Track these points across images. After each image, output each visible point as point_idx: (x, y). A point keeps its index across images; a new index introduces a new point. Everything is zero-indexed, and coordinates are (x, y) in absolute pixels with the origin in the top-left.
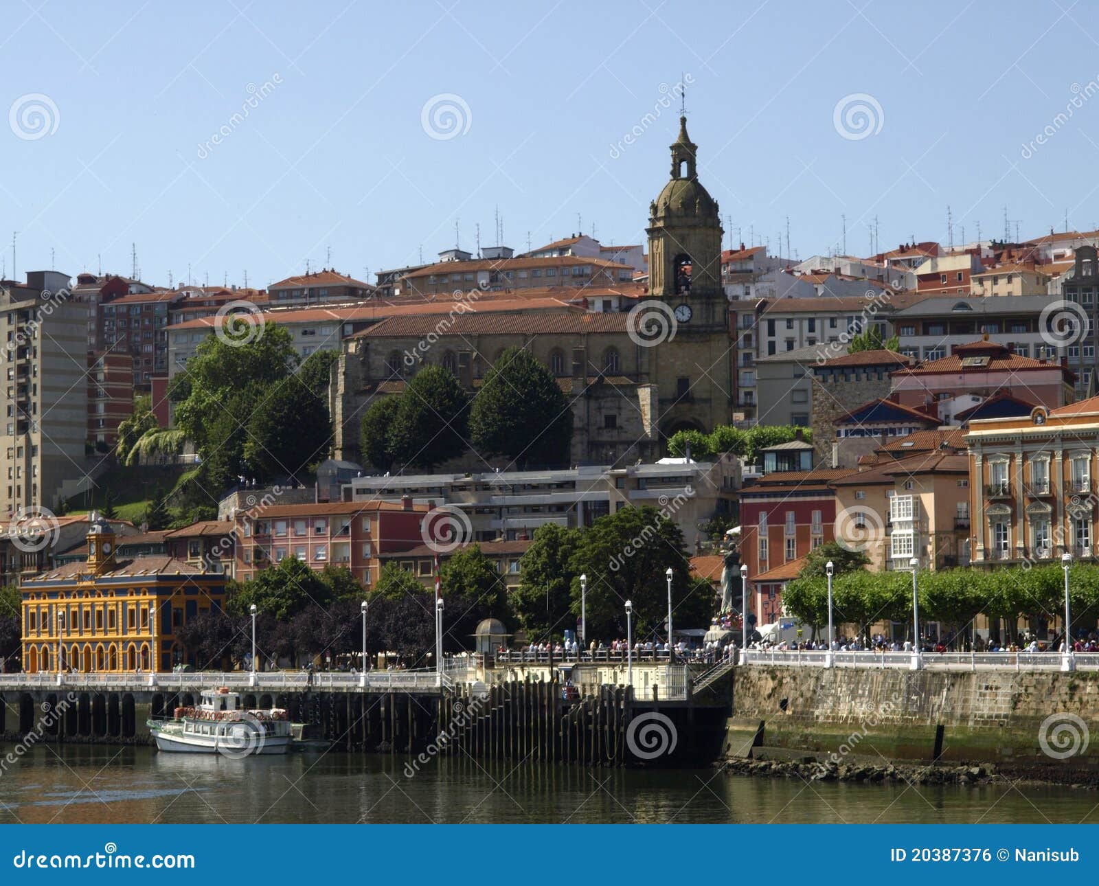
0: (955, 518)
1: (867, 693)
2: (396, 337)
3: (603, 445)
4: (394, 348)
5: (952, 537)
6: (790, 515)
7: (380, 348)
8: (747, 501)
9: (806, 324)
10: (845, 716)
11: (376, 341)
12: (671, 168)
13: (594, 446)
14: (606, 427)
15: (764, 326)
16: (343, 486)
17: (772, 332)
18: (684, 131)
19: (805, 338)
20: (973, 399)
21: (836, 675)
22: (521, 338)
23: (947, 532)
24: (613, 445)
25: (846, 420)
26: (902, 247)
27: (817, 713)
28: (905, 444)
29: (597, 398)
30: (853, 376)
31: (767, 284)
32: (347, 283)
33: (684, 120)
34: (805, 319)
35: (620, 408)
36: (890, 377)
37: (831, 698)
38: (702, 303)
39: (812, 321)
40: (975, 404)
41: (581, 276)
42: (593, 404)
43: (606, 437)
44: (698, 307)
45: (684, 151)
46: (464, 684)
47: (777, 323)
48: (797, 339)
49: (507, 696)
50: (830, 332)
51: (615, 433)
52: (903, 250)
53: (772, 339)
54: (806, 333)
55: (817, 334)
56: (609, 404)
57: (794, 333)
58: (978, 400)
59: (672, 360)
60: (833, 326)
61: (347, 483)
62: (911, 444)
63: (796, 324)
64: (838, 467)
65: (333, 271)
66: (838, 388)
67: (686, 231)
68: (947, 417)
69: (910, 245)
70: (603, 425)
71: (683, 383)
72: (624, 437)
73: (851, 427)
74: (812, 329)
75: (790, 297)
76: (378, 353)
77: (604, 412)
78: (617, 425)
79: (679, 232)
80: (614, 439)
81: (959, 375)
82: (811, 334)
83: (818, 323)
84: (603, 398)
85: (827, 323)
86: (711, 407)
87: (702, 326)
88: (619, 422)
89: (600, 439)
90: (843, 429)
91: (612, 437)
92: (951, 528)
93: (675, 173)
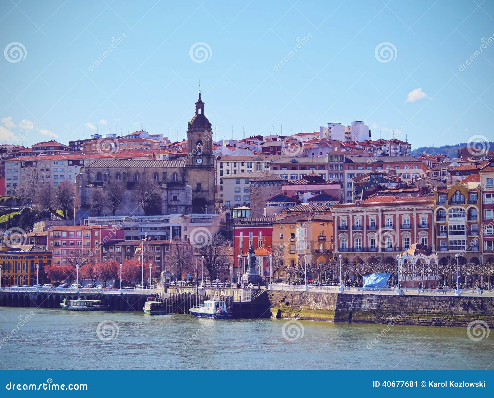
0: (319, 237)
1: (321, 301)
2: (99, 167)
3: (172, 206)
4: (99, 171)
5: (318, 243)
6: (251, 233)
7: (93, 171)
8: (236, 228)
9: (233, 164)
10: (313, 308)
11: (92, 169)
12: (195, 111)
13: (169, 206)
14: (174, 200)
15: (219, 165)
16: (85, 220)
17: (221, 167)
18: (200, 98)
19: (233, 169)
20: (312, 194)
21: (308, 294)
22: (143, 168)
23: (316, 241)
24: (176, 206)
25: (269, 201)
26: (250, 137)
27: (301, 307)
28: (291, 209)
29: (170, 190)
30: (264, 185)
31: (219, 150)
32: (60, 145)
33: (200, 94)
34: (240, 163)
35: (178, 194)
36: (281, 185)
37: (306, 302)
38: (206, 158)
39: (235, 163)
40: (313, 196)
41: (147, 145)
42: (169, 192)
43: (173, 203)
44: (205, 159)
45: (200, 105)
46: (160, 294)
47: (223, 164)
48: (230, 169)
49: (179, 298)
50: (241, 167)
51: (176, 202)
52: (251, 138)
53: (222, 169)
54: (233, 168)
55: (237, 168)
56: (174, 192)
57: (229, 167)
58: (313, 194)
59: (195, 177)
60: (242, 165)
61: (86, 219)
62: (293, 209)
63: (230, 164)
64: (267, 217)
65: (54, 141)
66: (259, 189)
67: (201, 133)
68: (302, 200)
69: (253, 136)
70: (173, 199)
71: (199, 185)
72: (180, 203)
73: (271, 203)
74: (235, 166)
75: (227, 155)
76: (92, 172)
77: (173, 195)
78: (178, 199)
79: (198, 133)
80: (176, 204)
81: (305, 186)
82: (235, 168)
83: (237, 164)
84: (173, 190)
85: (241, 164)
86: (209, 193)
87: (206, 165)
88: (178, 198)
89: (172, 204)
90: (268, 203)
91: (175, 203)
92: (318, 240)
93: (197, 112)
